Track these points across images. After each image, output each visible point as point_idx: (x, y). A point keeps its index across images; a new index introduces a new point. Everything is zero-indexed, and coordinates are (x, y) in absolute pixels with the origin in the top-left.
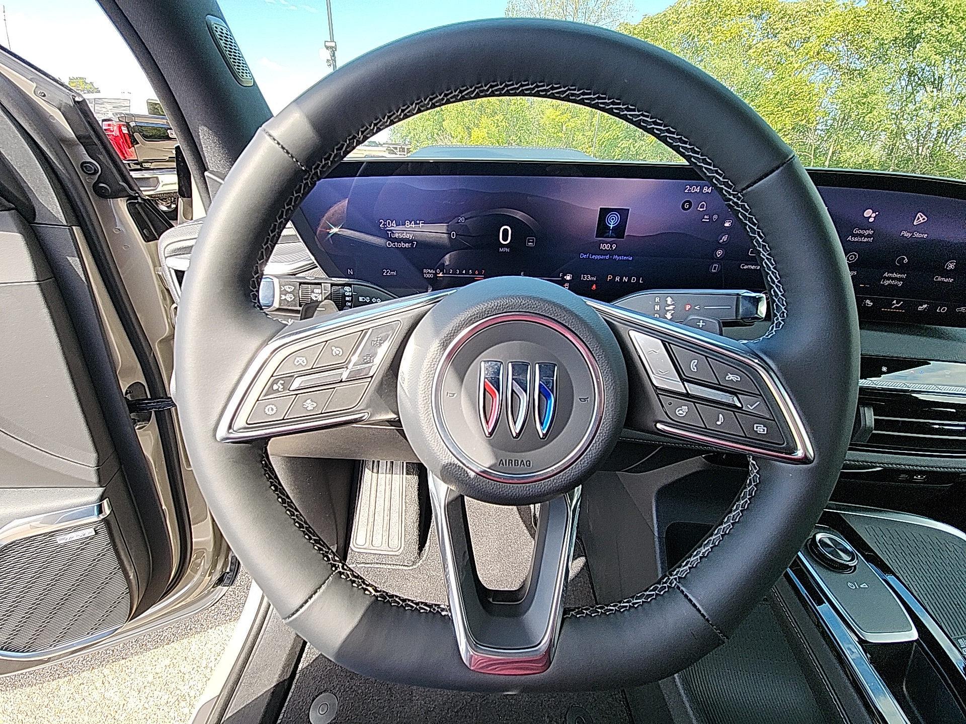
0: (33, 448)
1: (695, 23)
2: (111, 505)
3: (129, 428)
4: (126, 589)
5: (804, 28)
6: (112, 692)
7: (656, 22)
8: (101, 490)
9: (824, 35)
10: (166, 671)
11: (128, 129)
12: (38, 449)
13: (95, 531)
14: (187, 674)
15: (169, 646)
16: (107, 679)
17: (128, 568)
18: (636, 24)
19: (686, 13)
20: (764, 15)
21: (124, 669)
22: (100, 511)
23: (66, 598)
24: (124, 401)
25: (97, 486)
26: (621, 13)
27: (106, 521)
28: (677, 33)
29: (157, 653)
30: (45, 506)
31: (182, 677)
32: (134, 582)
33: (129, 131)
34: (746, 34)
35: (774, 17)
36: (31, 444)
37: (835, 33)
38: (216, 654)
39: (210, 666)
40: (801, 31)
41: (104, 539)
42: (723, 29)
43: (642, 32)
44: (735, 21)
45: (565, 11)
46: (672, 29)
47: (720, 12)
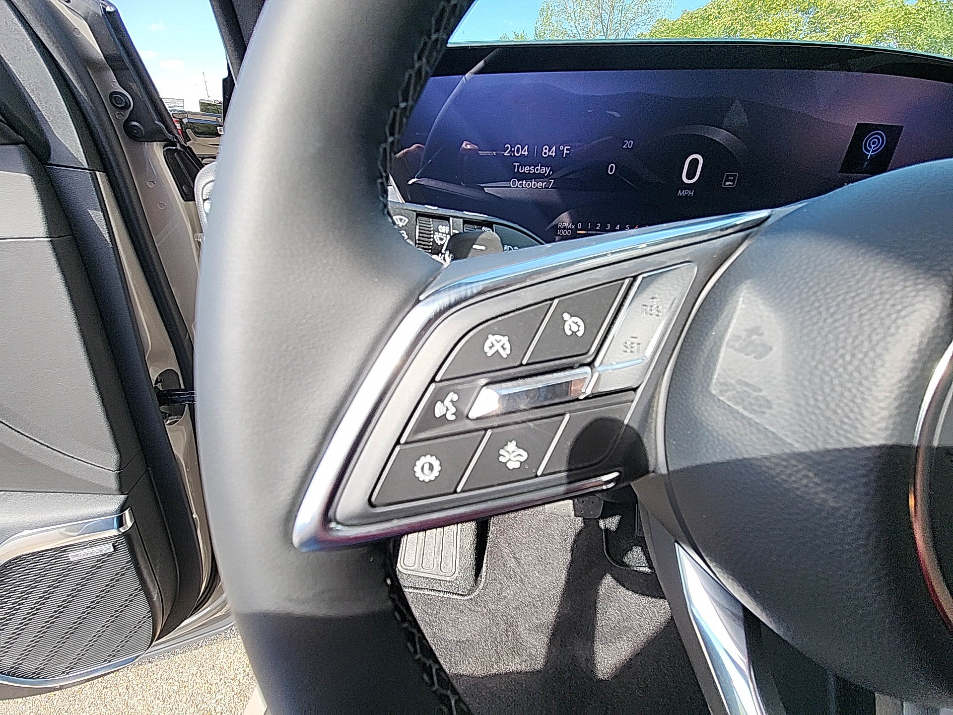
0: (42, 446)
1: (738, 17)
2: (133, 515)
3: (158, 424)
4: (149, 612)
5: (854, 23)
6: (135, 699)
7: (696, 17)
8: (123, 497)
9: (874, 30)
10: (193, 680)
11: (180, 125)
12: (48, 447)
13: (114, 547)
14: (214, 685)
15: (197, 652)
16: (132, 684)
17: (152, 589)
18: (675, 20)
19: (728, 7)
20: (811, 10)
21: (150, 674)
22: (121, 523)
23: (80, 622)
24: (153, 390)
25: (117, 493)
26: (659, 9)
27: (126, 535)
28: (718, 28)
29: (184, 659)
30: (56, 516)
31: (209, 689)
32: (158, 604)
33: (181, 127)
34: (793, 27)
35: (822, 12)
36: (40, 441)
37: (886, 29)
38: (245, 665)
39: (238, 677)
40: (851, 26)
41: (124, 555)
42: (768, 23)
43: (681, 27)
44: (780, 15)
45: (600, 9)
46: (713, 24)
47: (765, 6)
